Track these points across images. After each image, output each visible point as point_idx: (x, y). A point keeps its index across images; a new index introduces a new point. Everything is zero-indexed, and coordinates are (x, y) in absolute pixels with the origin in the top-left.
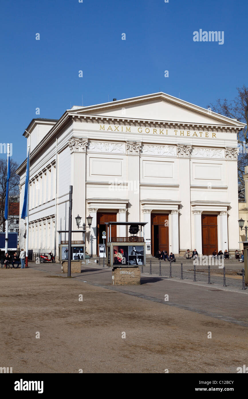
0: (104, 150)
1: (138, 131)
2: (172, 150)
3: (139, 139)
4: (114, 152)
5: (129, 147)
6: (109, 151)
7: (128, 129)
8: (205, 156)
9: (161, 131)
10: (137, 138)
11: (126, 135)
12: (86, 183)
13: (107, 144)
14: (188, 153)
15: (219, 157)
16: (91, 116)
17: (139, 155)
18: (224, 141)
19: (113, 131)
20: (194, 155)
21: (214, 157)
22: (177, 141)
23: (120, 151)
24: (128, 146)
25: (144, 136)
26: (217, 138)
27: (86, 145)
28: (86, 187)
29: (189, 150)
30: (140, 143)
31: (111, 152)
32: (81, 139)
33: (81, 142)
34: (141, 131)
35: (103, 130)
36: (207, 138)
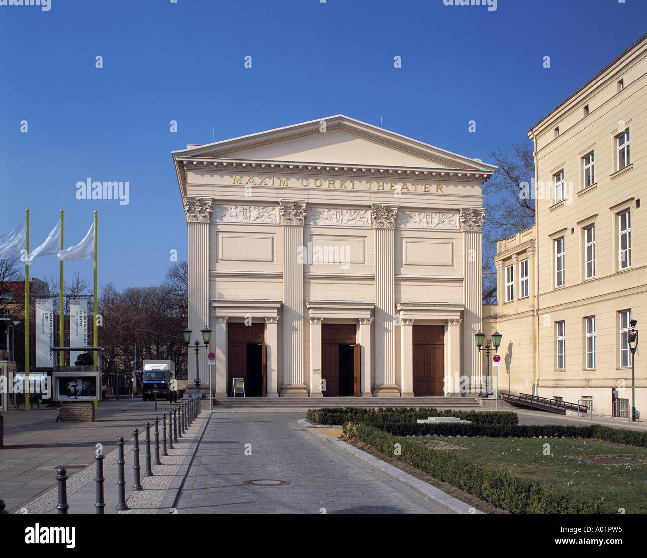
0: (241, 219)
1: (301, 184)
2: (363, 216)
3: (301, 197)
4: (259, 220)
5: (285, 211)
6: (251, 220)
7: (284, 182)
8: (424, 225)
9: (342, 184)
10: (299, 196)
11: (279, 191)
12: (210, 275)
13: (248, 208)
14: (391, 220)
15: (449, 227)
16: (216, 161)
17: (303, 225)
18: (457, 199)
19: (257, 185)
20: (404, 223)
21: (440, 226)
22: (371, 199)
23: (271, 220)
24: (283, 210)
25: (310, 192)
26: (445, 193)
27: (208, 210)
28: (210, 281)
29: (393, 215)
30: (305, 205)
31: (253, 222)
32: (200, 200)
33: (200, 206)
34: (306, 184)
35: (238, 184)
36: (426, 193)
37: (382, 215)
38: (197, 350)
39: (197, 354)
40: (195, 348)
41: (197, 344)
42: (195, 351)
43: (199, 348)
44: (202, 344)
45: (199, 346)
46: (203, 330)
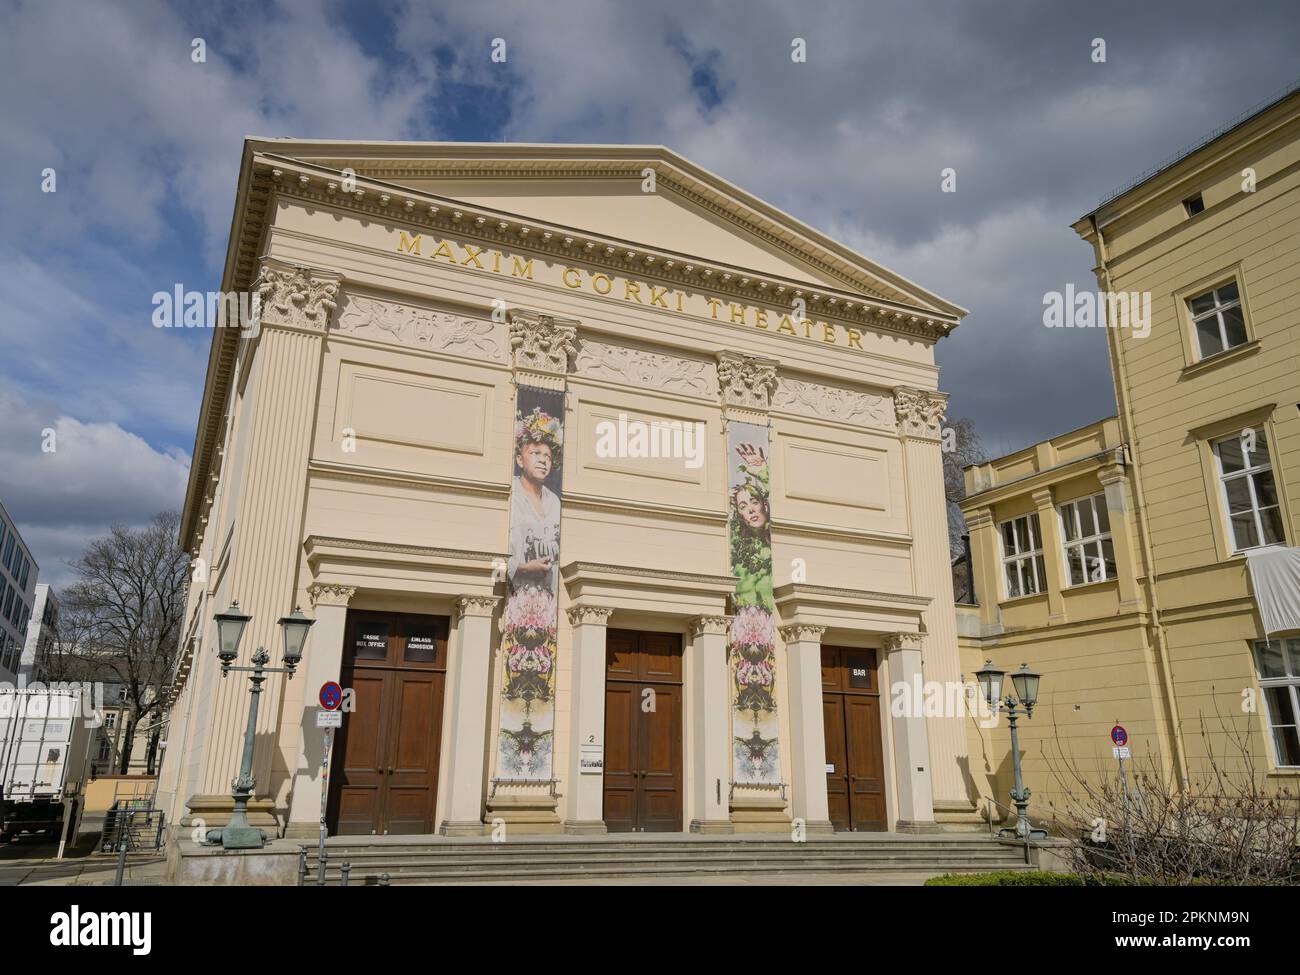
0: (409, 340)
1: (564, 280)
2: (698, 374)
4: (456, 350)
5: (523, 336)
6: (436, 346)
7: (523, 269)
8: (825, 414)
9: (656, 295)
10: (556, 306)
11: (511, 287)
12: (309, 470)
13: (429, 314)
14: (761, 389)
15: (872, 423)
17: (565, 373)
18: (889, 366)
19: (458, 264)
20: (783, 404)
21: (856, 420)
23: (486, 353)
24: (520, 334)
25: (586, 303)
26: (868, 349)
27: (326, 301)
28: (307, 485)
29: (764, 380)
30: (573, 329)
31: (442, 351)
32: (307, 273)
33: (305, 288)
34: (575, 284)
35: (411, 253)
36: (828, 345)
37: (742, 378)
38: (257, 681)
39: (256, 692)
40: (252, 674)
41: (262, 659)
42: (251, 684)
43: (264, 675)
44: (276, 660)
45: (265, 666)
46: (287, 615)
